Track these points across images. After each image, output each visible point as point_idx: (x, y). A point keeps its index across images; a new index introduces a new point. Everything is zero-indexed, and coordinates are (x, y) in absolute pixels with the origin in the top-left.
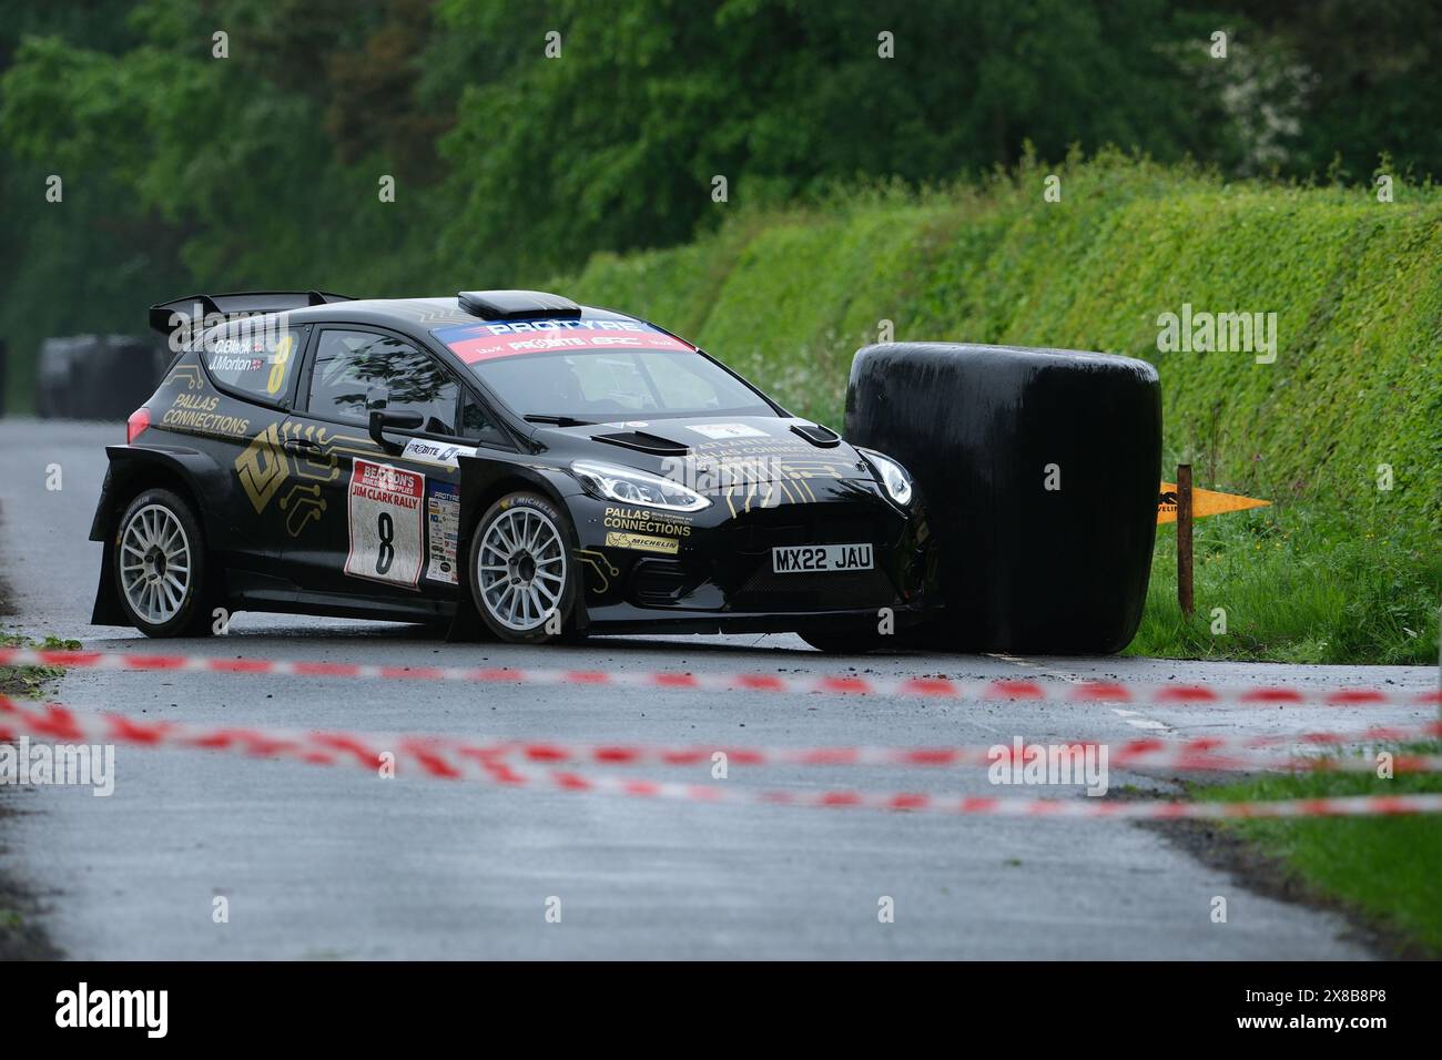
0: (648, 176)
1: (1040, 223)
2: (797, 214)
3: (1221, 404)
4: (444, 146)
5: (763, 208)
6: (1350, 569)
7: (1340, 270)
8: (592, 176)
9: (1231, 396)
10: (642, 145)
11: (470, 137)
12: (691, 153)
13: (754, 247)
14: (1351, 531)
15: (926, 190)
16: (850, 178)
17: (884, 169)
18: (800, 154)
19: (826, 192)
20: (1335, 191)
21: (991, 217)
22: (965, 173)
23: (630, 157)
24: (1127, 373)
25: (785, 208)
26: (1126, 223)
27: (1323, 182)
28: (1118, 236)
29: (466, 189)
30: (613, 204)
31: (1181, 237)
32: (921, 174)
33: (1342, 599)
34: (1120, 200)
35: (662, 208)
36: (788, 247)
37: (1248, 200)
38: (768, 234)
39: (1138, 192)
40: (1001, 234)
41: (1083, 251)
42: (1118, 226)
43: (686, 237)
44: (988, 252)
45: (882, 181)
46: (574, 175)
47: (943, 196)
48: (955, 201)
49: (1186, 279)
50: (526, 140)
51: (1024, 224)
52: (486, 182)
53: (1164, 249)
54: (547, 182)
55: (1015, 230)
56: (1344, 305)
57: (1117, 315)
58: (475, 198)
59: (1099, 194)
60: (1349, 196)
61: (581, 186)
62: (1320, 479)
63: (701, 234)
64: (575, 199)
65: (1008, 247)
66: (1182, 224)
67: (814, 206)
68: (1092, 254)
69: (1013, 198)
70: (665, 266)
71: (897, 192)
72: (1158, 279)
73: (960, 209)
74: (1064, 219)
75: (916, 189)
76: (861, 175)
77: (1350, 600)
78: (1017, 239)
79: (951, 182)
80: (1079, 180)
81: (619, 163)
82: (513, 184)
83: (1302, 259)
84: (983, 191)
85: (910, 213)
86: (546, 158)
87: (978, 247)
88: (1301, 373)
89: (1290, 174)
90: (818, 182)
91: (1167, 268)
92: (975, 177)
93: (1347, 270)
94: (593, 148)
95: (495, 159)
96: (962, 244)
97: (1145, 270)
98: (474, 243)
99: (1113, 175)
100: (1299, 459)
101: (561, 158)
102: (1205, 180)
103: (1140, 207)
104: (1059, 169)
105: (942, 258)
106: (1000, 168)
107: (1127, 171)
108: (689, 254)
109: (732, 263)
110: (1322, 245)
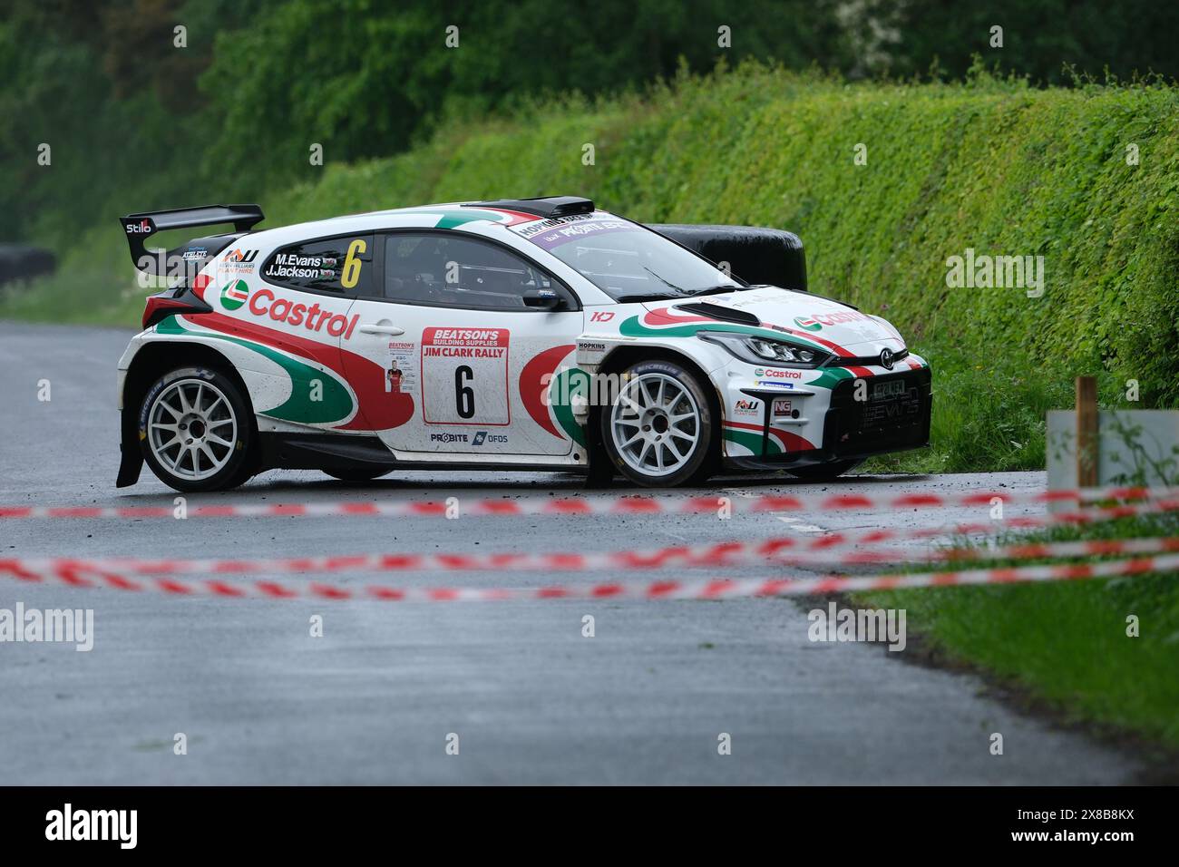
0: (370, 99)
1: (695, 123)
2: (495, 125)
3: (851, 264)
4: (202, 83)
5: (466, 121)
6: (965, 394)
7: (944, 151)
8: (326, 100)
9: (860, 257)
10: (364, 74)
11: (223, 74)
12: (404, 79)
13: (461, 153)
14: (964, 364)
15: (600, 100)
16: (536, 93)
17: (563, 85)
18: (493, 75)
19: (517, 105)
20: (936, 87)
21: (654, 120)
22: (631, 85)
23: (355, 84)
24: (777, 242)
25: (485, 120)
26: (767, 121)
27: (926, 80)
28: (760, 131)
29: (223, 115)
30: (342, 123)
31: (812, 129)
32: (595, 88)
33: (959, 419)
34: (760, 102)
35: (383, 125)
36: (488, 152)
37: (864, 97)
38: (471, 142)
39: (774, 94)
40: (663, 134)
41: (732, 144)
42: (760, 123)
43: (403, 146)
44: (653, 148)
45: (563, 94)
46: (310, 102)
47: (614, 104)
48: (624, 108)
49: (818, 163)
50: (269, 74)
51: (682, 124)
52: (238, 110)
53: (798, 140)
54: (287, 107)
55: (675, 129)
56: (949, 180)
57: (762, 196)
58: (229, 124)
59: (743, 98)
60: (948, 90)
61: (317, 109)
62: (936, 322)
63: (416, 144)
64: (311, 122)
65: (670, 144)
66: (812, 118)
67: (509, 117)
68: (740, 146)
69: (671, 104)
70: (387, 171)
71: (577, 102)
72: (795, 164)
73: (629, 114)
74: (715, 119)
75: (592, 99)
76: (545, 89)
77: (967, 419)
78: (677, 138)
79: (619, 94)
80: (725, 87)
81: (346, 90)
82: (260, 111)
83: (912, 143)
84: (647, 98)
85: (588, 120)
86: (286, 87)
87: (645, 145)
88: (916, 237)
89: (897, 75)
90: (509, 98)
91: (801, 156)
92: (640, 89)
93: (950, 151)
94: (324, 79)
95: (244, 91)
96: (632, 143)
97: (784, 159)
98: (231, 161)
99: (753, 82)
100: (919, 307)
101: (298, 87)
102: (828, 81)
103: (777, 106)
104: (708, 79)
105: (615, 155)
106: (660, 79)
107: (765, 78)
108: (407, 161)
109: (443, 166)
110: (928, 131)
